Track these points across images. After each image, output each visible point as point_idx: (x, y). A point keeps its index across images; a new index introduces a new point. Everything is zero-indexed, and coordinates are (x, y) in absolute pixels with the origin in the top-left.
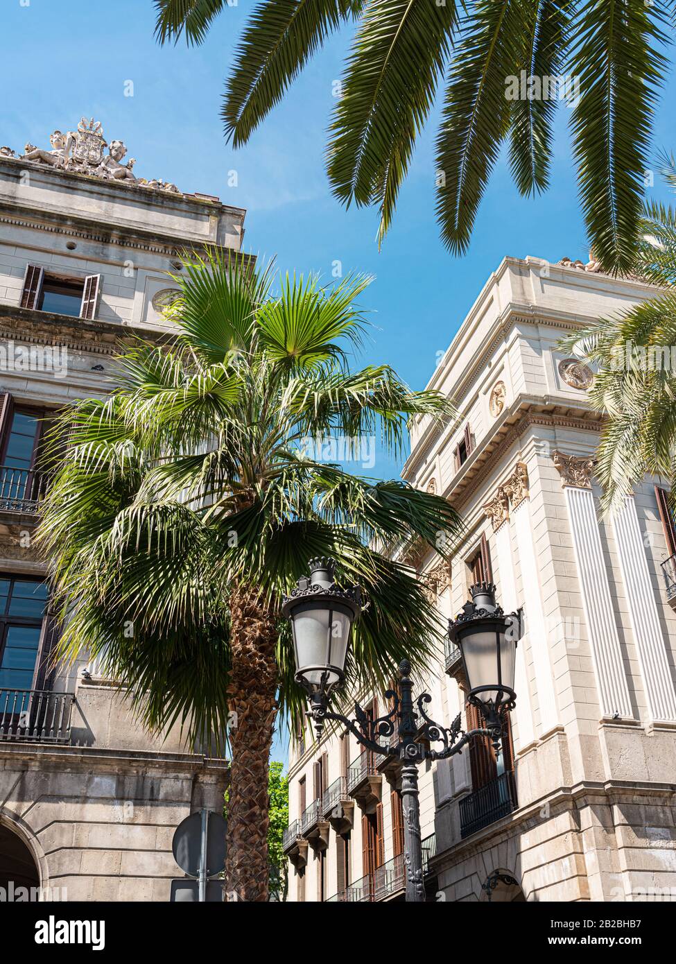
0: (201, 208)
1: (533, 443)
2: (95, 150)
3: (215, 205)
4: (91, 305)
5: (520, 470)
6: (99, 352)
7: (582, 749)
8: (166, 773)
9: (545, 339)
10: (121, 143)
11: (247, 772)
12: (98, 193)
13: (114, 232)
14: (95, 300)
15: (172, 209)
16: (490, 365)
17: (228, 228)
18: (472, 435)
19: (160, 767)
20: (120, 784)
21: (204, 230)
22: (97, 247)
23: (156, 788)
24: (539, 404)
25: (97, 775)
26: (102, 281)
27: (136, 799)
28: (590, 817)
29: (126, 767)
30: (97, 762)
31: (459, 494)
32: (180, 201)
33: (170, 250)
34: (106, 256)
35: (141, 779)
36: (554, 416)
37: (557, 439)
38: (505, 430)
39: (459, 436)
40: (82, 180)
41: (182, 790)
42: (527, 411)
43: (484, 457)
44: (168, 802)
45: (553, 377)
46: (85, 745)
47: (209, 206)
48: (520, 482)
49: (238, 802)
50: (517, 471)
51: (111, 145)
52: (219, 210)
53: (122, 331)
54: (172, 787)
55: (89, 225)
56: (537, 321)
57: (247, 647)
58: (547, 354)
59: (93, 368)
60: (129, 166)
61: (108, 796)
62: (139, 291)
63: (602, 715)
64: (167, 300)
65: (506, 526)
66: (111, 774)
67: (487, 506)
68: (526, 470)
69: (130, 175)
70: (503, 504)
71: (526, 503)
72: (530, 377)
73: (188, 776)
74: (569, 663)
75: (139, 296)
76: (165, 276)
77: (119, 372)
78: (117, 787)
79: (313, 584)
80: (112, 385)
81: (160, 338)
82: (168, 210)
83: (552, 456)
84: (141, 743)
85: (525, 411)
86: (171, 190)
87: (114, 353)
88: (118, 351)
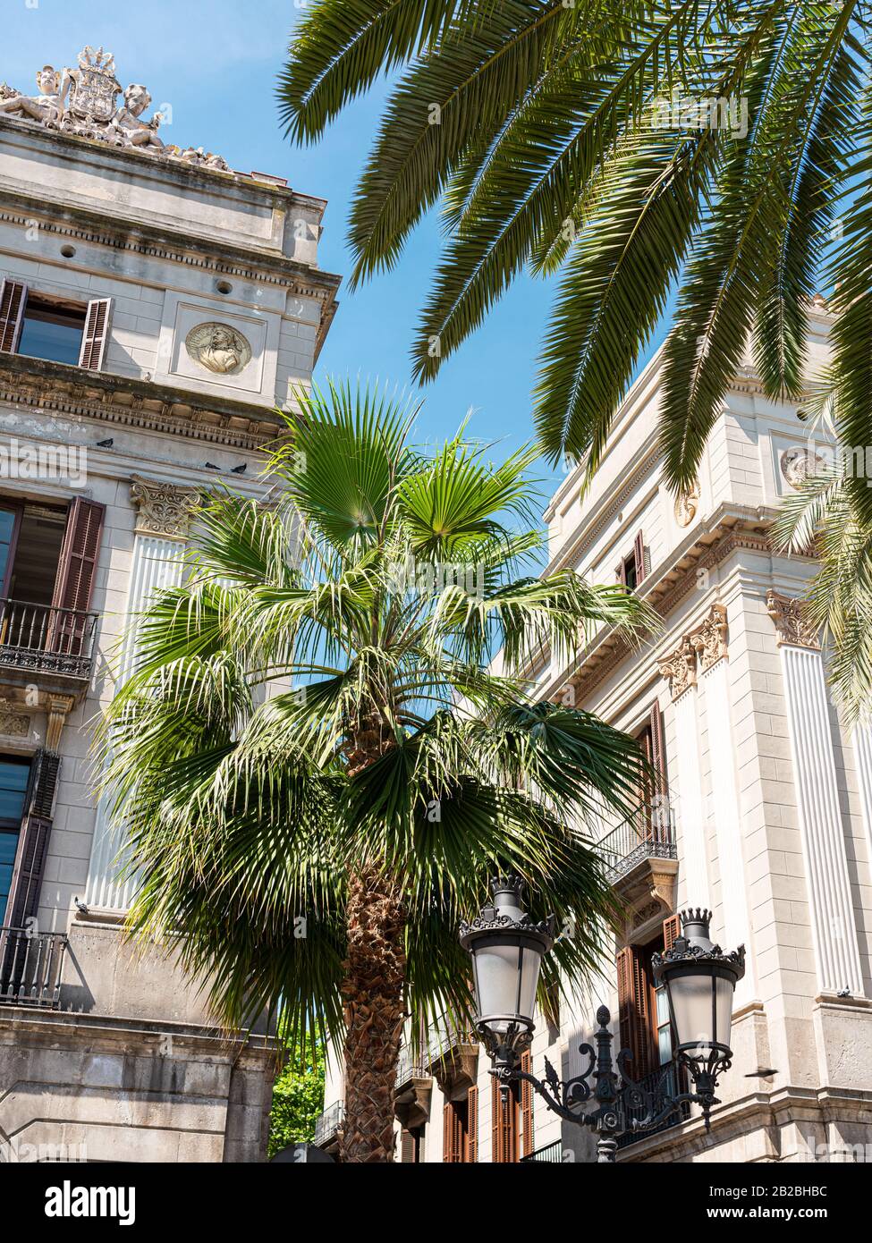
0: (260, 197)
1: (738, 577)
2: (104, 99)
3: (282, 193)
4: (96, 346)
5: (716, 616)
6: (107, 419)
7: (788, 1038)
8: (194, 1054)
9: (763, 416)
10: (144, 89)
11: (369, 1101)
12: (108, 169)
13: (134, 233)
14: (102, 339)
15: (218, 196)
17: (299, 229)
18: (646, 549)
19: (186, 1046)
20: (129, 1068)
21: (262, 231)
22: (106, 255)
23: (179, 1075)
24: (750, 518)
25: (97, 1053)
26: (112, 307)
27: (151, 1091)
28: (795, 1138)
29: (138, 1045)
30: (97, 1035)
32: (229, 183)
33: (214, 263)
34: (120, 268)
35: (158, 1062)
36: (771, 537)
37: (774, 572)
38: (698, 551)
39: (625, 548)
40: (85, 147)
41: (216, 1079)
42: (732, 528)
43: (663, 588)
44: (196, 1097)
45: (772, 478)
46: (81, 1010)
47: (272, 194)
48: (716, 633)
49: (356, 1141)
50: (711, 616)
51: (127, 91)
52: (287, 200)
53: (146, 390)
54: (203, 1075)
55: (97, 222)
56: (752, 389)
57: (370, 932)
58: (765, 441)
59: (98, 444)
60: (152, 126)
61: (112, 1085)
62: (167, 326)
63: (820, 989)
64: (207, 340)
65: (690, 696)
66: (116, 1053)
67: (664, 661)
68: (726, 615)
69: (156, 142)
70: (689, 661)
71: (723, 665)
72: (739, 476)
73: (226, 1059)
74: (776, 909)
75: (167, 335)
76: (205, 302)
77: (136, 450)
78: (125, 1072)
79: (500, 914)
80: (126, 471)
81: (199, 402)
82: (211, 197)
83: (765, 599)
84: (160, 1009)
85: (728, 528)
86: (217, 165)
87: (129, 421)
88: (136, 419)
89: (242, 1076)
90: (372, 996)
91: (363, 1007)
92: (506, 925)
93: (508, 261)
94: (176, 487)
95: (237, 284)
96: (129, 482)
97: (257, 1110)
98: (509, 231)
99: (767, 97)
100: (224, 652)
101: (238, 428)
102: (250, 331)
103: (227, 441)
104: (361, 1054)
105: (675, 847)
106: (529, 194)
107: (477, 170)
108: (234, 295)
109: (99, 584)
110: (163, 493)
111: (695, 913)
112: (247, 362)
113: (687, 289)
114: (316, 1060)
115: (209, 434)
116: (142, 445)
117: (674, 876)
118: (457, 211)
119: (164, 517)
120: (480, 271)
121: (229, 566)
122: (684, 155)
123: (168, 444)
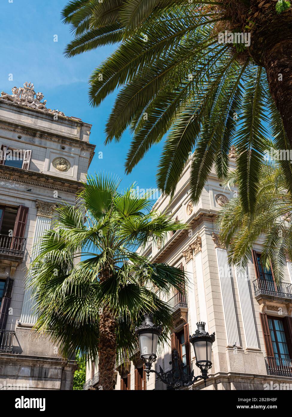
0: (73, 123)
1: (204, 229)
2: (31, 96)
3: (80, 122)
4: (27, 163)
5: (198, 240)
6: (30, 183)
7: (219, 358)
8: (51, 366)
9: (211, 185)
10: (42, 94)
12: (31, 115)
13: (38, 132)
15: (62, 123)
16: (187, 194)
17: (84, 132)
19: (49, 363)
20: (32, 370)
21: (74, 133)
22: (30, 138)
23: (47, 372)
24: (207, 213)
25: (23, 366)
26: (32, 153)
27: (38, 377)
29: (35, 363)
30: (23, 361)
31: (172, 245)
32: (65, 119)
33: (60, 141)
34: (34, 142)
35: (41, 369)
36: (213, 218)
37: (214, 227)
38: (193, 222)
40: (25, 109)
41: (58, 373)
42: (202, 215)
44: (52, 379)
45: (213, 202)
46: (18, 353)
47: (77, 123)
48: (198, 244)
50: (197, 240)
51: (37, 94)
52: (81, 124)
53: (42, 176)
54: (54, 372)
55: (28, 129)
57: (106, 330)
58: (211, 192)
59: (27, 190)
60: (44, 103)
61: (27, 375)
62: (47, 158)
63: (228, 344)
64: (58, 162)
65: (191, 262)
66: (28, 366)
67: (184, 252)
68: (201, 239)
69: (45, 108)
70: (191, 252)
71: (200, 253)
73: (61, 367)
74: (215, 322)
75: (47, 160)
76: (58, 152)
77: (38, 192)
78: (31, 372)
79: (147, 324)
80: (35, 198)
81: (56, 179)
82: (60, 123)
83: (211, 235)
84: (42, 353)
85: (201, 215)
86: (62, 115)
87: (36, 184)
88: (38, 184)
89: (65, 372)
90: (107, 348)
91: (104, 352)
92: (149, 327)
93: (150, 141)
94: (49, 203)
95: (67, 147)
96: (35, 201)
97: (69, 382)
98: (151, 133)
99: (216, 99)
100: (66, 249)
101: (67, 187)
102: (70, 160)
103: (63, 190)
104: (104, 365)
105: (187, 304)
106: (156, 123)
107: (139, 116)
108: (66, 150)
109: (26, 230)
110: (45, 204)
111: (201, 323)
112: (69, 168)
113: (197, 149)
114: (83, 367)
115: (58, 188)
116: (40, 191)
117: (187, 313)
118: (134, 127)
119: (45, 211)
120: (143, 143)
121: (66, 225)
122: (197, 113)
123: (47, 191)
